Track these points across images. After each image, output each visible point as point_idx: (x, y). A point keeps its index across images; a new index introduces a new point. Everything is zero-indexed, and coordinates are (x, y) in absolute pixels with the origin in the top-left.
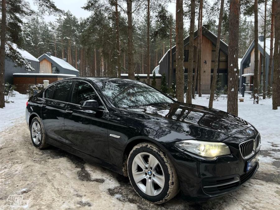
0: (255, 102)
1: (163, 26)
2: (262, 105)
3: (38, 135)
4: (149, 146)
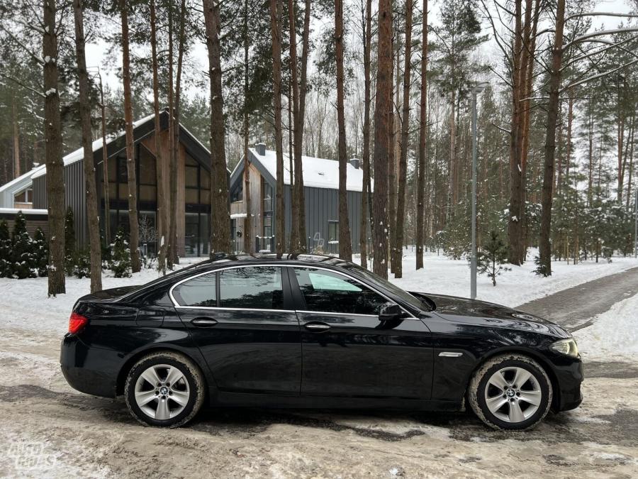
3: (164, 398)
4: (516, 357)
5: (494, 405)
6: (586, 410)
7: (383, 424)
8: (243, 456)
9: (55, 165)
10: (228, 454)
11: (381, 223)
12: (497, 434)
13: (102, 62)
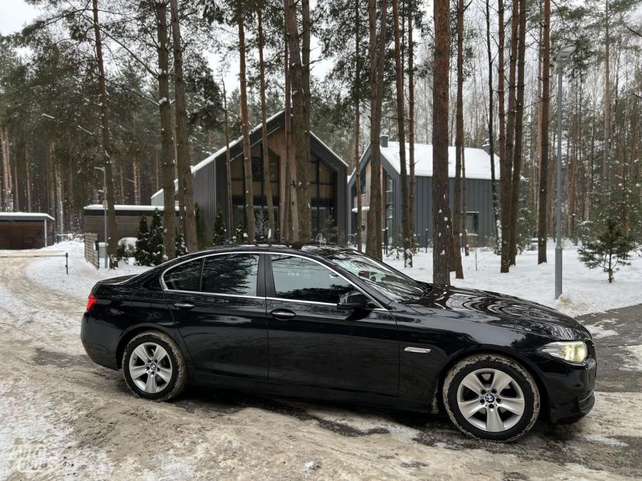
0: (407, 264)
1: (212, 103)
2: (422, 269)
3: (153, 373)
4: (493, 358)
5: (468, 410)
6: (607, 428)
7: (351, 418)
8: (181, 432)
9: (166, 166)
10: (171, 428)
11: (440, 211)
12: (470, 442)
13: (218, 69)
